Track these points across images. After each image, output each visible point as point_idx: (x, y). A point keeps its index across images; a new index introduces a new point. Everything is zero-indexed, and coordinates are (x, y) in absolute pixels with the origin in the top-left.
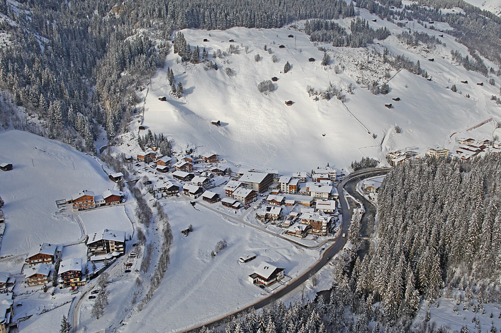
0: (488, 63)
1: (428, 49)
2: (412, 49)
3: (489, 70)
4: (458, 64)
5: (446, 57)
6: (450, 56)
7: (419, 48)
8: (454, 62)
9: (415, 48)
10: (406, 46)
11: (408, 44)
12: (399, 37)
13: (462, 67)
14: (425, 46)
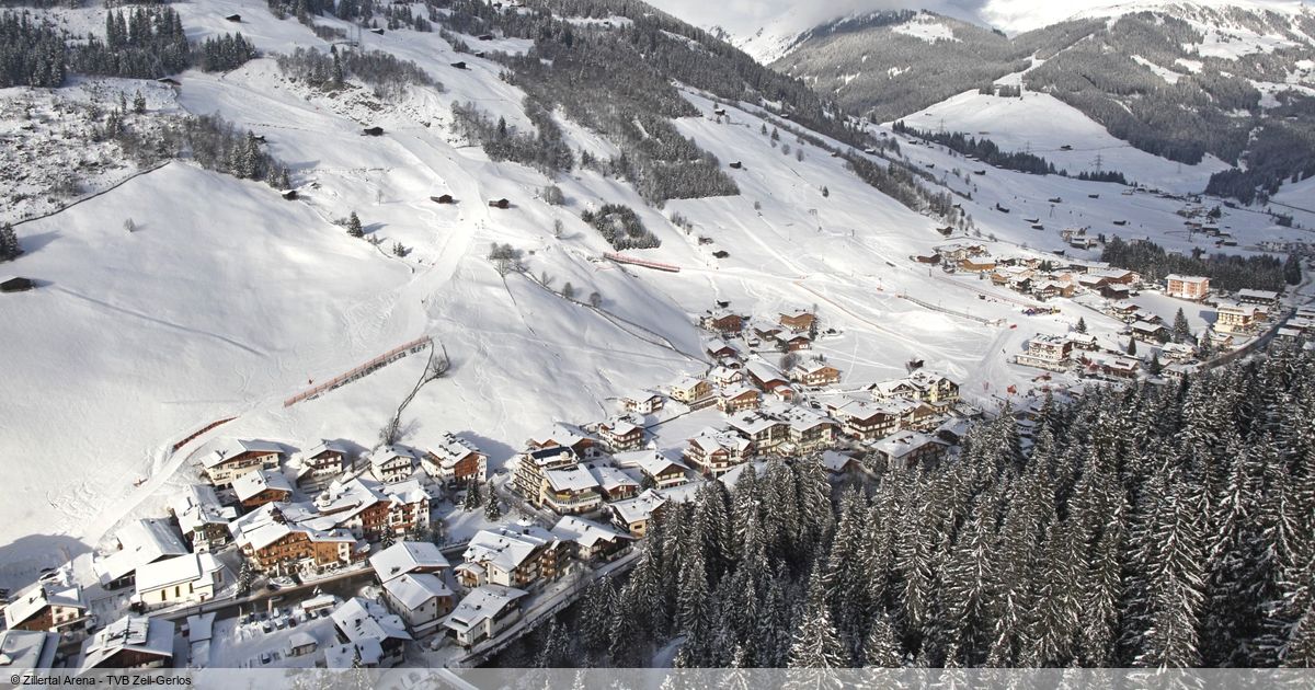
0: (579, 138)
1: (376, 101)
2: (325, 101)
3: (578, 158)
4: (466, 143)
5: (434, 123)
6: (449, 117)
7: (346, 96)
8: (458, 137)
9: (332, 96)
10: (306, 91)
11: (312, 83)
12: (283, 62)
13: (479, 154)
14: (368, 89)
